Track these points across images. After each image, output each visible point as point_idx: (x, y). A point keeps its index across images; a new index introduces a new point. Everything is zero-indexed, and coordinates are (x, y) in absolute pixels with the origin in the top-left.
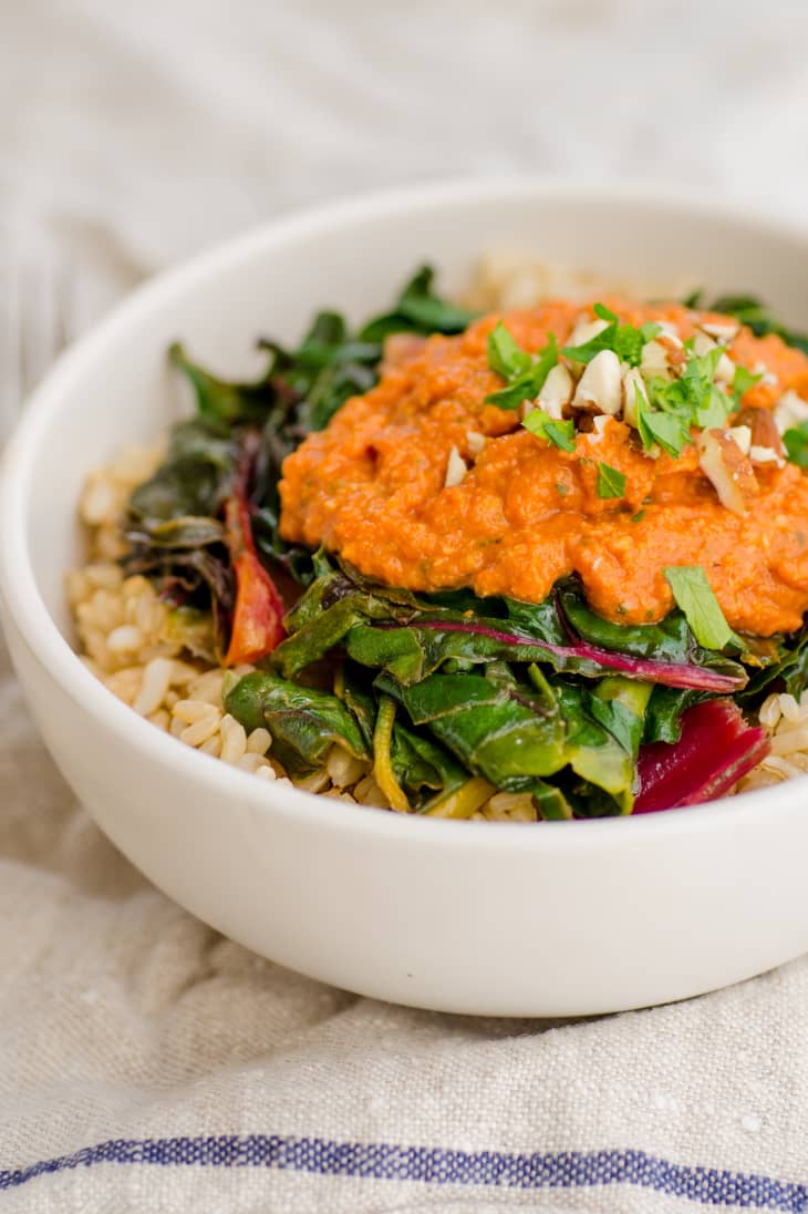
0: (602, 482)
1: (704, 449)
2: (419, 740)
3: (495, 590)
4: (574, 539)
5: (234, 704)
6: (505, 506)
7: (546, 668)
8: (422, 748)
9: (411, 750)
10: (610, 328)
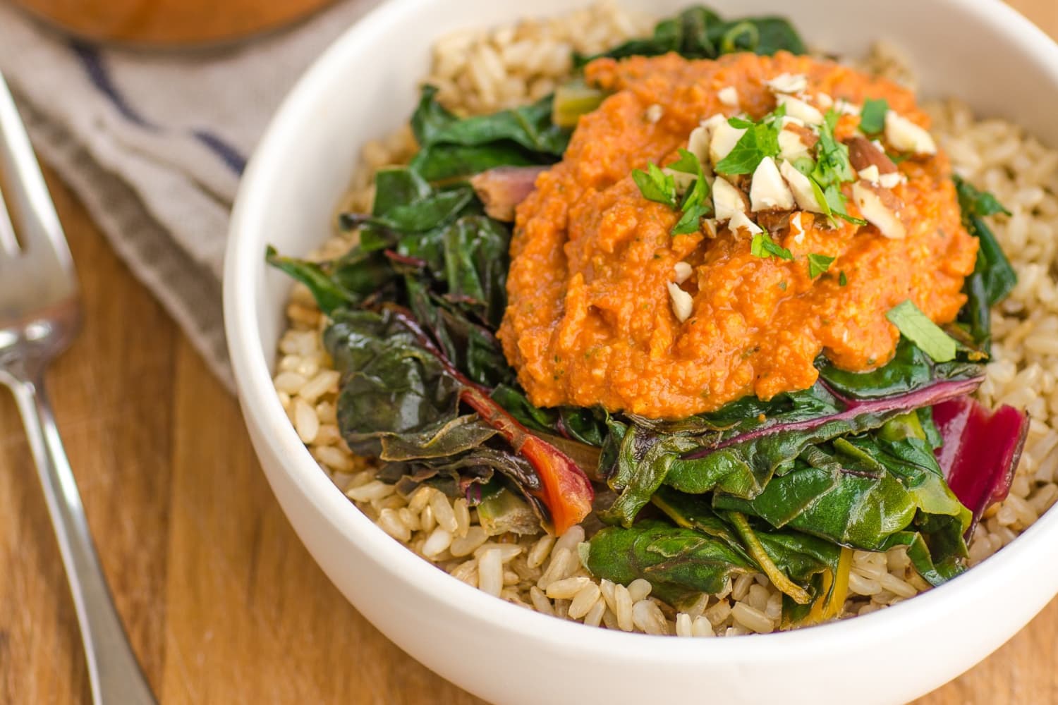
0: (812, 267)
1: (862, 202)
2: (783, 537)
3: (777, 391)
4: (815, 323)
5: (597, 569)
6: (746, 317)
7: (850, 437)
8: (789, 544)
9: (780, 548)
10: (747, 134)
